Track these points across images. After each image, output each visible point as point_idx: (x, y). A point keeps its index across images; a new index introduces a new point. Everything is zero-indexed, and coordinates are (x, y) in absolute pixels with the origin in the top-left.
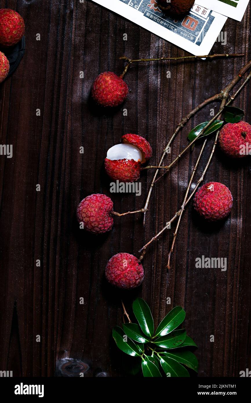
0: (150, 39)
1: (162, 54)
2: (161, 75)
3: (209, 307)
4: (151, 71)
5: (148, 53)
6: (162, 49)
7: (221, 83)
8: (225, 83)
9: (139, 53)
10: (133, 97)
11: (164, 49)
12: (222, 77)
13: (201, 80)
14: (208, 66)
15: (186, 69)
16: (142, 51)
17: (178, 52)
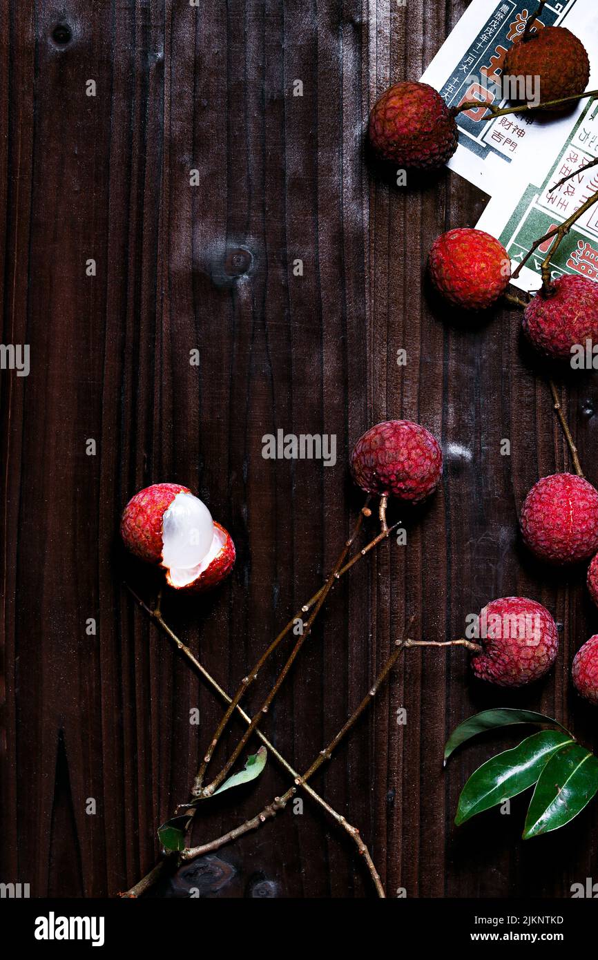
0: (343, 119)
4: (346, 192)
5: (339, 151)
9: (317, 152)
16: (323, 147)
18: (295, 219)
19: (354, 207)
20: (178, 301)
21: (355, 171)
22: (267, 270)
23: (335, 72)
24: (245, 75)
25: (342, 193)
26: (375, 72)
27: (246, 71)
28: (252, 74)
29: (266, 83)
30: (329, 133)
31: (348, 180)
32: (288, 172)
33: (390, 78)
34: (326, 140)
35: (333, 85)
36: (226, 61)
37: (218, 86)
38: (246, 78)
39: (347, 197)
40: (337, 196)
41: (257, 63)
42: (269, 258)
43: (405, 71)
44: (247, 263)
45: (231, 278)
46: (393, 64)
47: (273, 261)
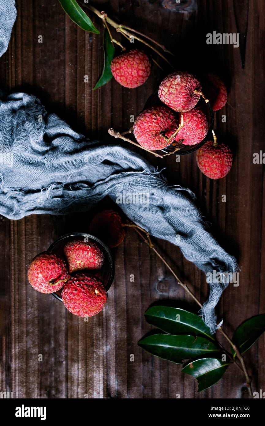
0: (115, 353)
1: (102, 337)
2: (102, 316)
3: (40, 74)
4: (113, 319)
5: (117, 338)
6: (103, 343)
7: (39, 310)
8: (34, 310)
9: (127, 337)
10: (130, 291)
11: (101, 343)
12: (38, 317)
13: (60, 312)
14: (53, 327)
15: (76, 323)
16: (124, 340)
17: (86, 341)
18: (136, 306)
19: (110, 312)
20: (191, 268)
21: (109, 329)
22: (150, 283)
23: (119, 374)
24: (161, 373)
25: (115, 319)
26: (101, 375)
27: (160, 375)
28: (157, 373)
29: (151, 369)
30: (121, 346)
31: (112, 324)
32: (140, 328)
33: (93, 372)
34: (122, 343)
35: (120, 369)
36: (170, 379)
37: (173, 368)
38: (160, 371)
39: (113, 317)
40: (118, 317)
41: (155, 378)
42: (149, 288)
43: (86, 375)
44: (159, 285)
45: (166, 279)
46: (92, 379)
47: (147, 287)
